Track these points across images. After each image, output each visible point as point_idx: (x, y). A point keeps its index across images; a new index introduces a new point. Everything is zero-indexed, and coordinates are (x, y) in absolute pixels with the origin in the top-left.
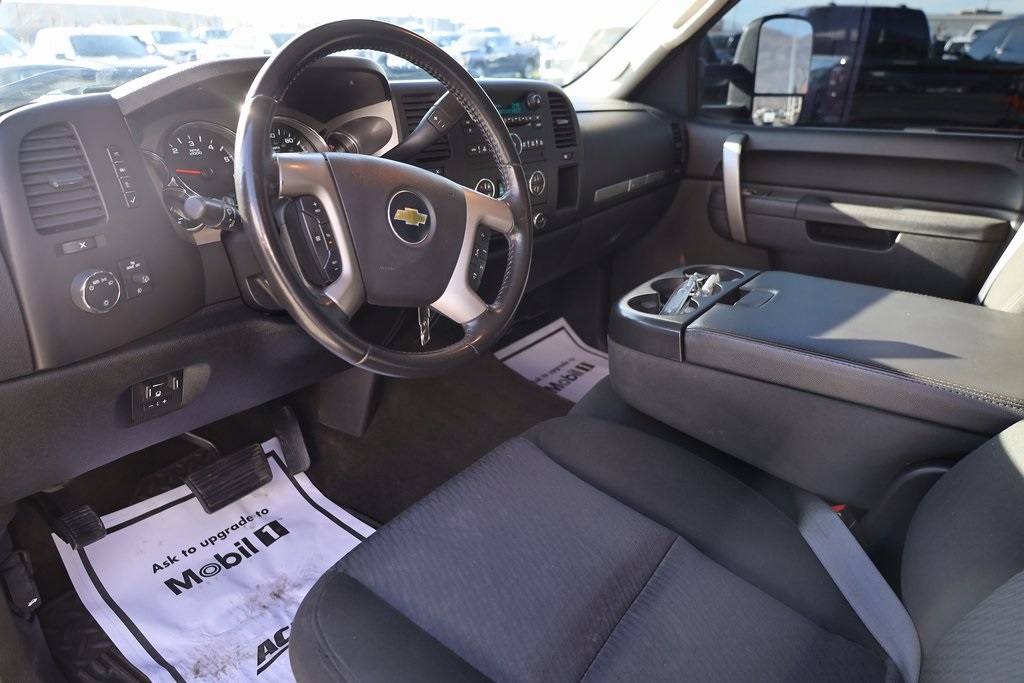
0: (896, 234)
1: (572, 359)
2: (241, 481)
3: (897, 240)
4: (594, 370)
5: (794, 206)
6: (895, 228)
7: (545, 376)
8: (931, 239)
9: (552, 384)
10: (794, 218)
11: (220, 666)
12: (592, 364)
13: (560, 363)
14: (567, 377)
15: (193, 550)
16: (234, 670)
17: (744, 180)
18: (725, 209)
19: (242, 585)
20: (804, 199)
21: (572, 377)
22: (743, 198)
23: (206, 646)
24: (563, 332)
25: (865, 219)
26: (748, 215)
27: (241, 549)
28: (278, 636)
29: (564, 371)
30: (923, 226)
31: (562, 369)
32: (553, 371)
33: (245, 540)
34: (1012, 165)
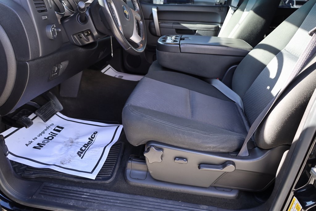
0: (196, 30)
2: (51, 112)
3: (197, 32)
5: (172, 25)
6: (195, 29)
8: (204, 31)
10: (172, 28)
11: (69, 161)
15: (36, 138)
16: (73, 160)
17: (159, 20)
18: (155, 27)
19: (59, 143)
20: (174, 23)
22: (159, 24)
23: (60, 158)
25: (189, 27)
26: (161, 28)
27: (51, 135)
28: (81, 149)
30: (202, 28)
33: (51, 132)
34: (218, 12)
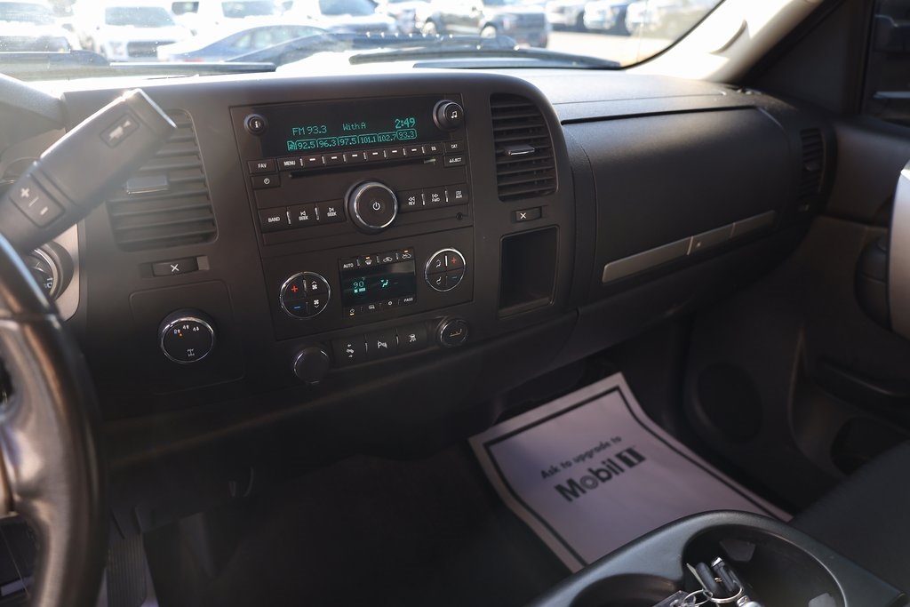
1: (618, 440)
4: (643, 464)
7: (568, 464)
9: (571, 482)
12: (642, 453)
13: (597, 445)
14: (597, 473)
21: (603, 475)
24: (616, 394)
29: (596, 463)
31: (596, 455)
32: (581, 458)
